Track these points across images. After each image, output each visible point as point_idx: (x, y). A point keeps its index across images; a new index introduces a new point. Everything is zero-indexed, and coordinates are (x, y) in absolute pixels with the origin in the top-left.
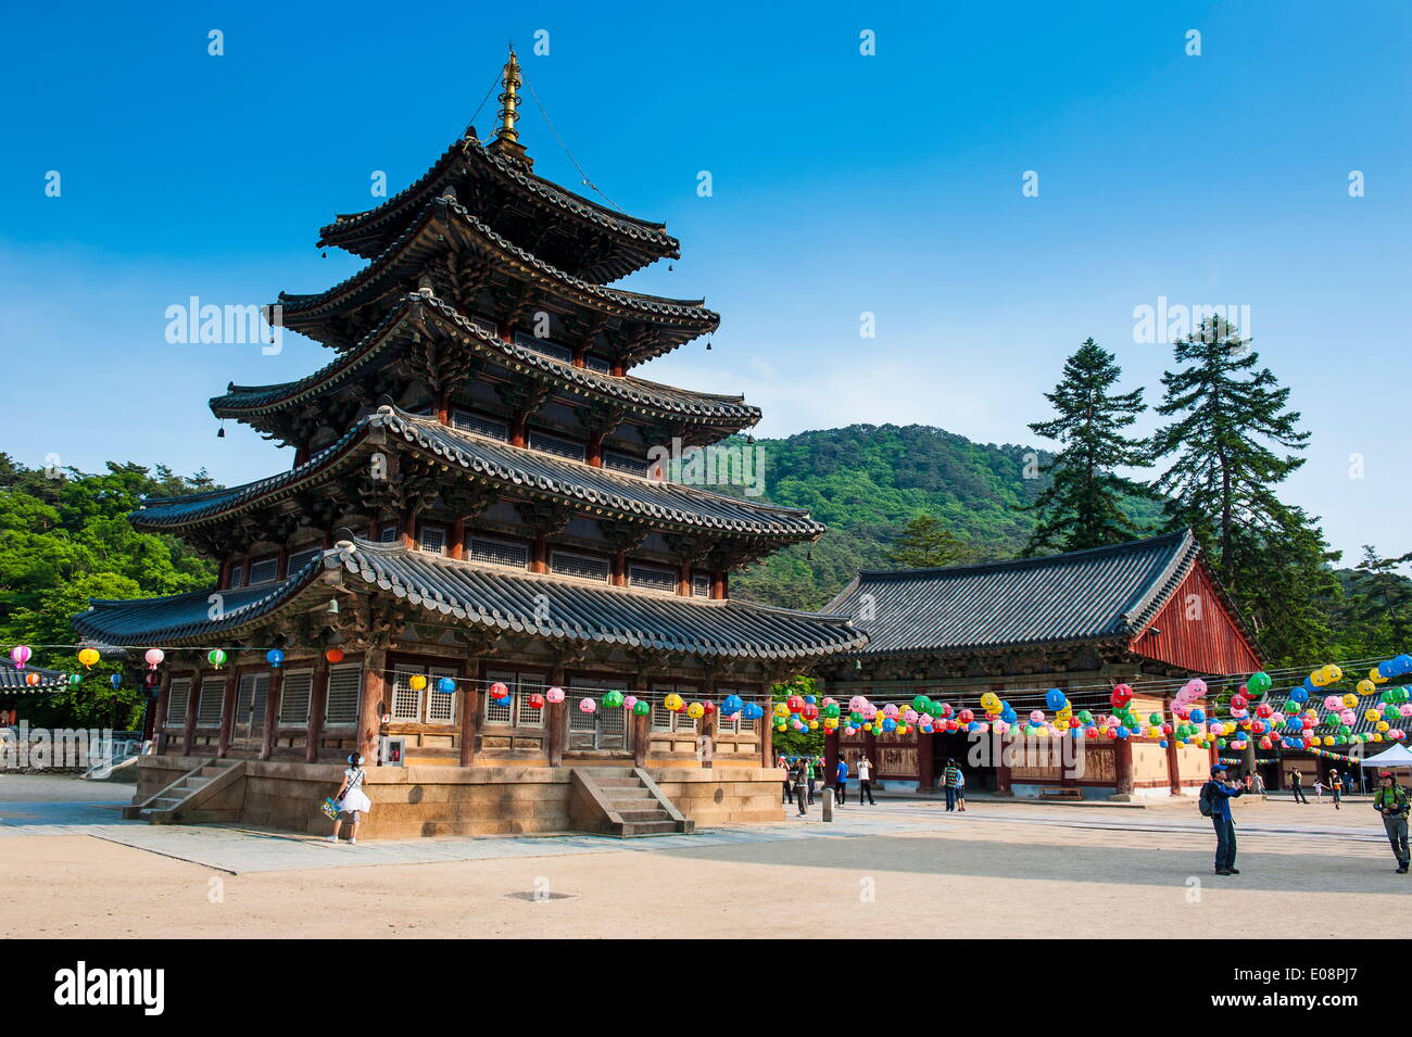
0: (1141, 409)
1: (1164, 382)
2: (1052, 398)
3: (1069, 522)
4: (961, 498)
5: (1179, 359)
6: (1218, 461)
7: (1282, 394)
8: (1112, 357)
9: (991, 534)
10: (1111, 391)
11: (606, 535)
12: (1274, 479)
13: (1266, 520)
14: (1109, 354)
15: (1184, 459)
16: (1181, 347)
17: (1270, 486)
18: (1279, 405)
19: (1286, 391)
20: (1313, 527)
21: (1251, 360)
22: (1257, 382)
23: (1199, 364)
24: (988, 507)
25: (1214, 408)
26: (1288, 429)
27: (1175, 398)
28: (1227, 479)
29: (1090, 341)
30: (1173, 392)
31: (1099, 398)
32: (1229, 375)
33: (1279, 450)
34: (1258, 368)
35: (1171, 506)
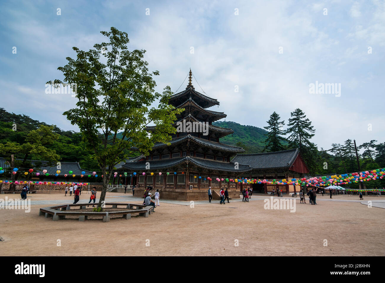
0: (284, 124)
1: (289, 120)
2: (268, 122)
3: (271, 145)
4: (239, 136)
5: (292, 116)
6: (299, 135)
7: (310, 123)
8: (279, 115)
9: (245, 143)
10: (279, 121)
11: (213, 152)
12: (309, 138)
13: (308, 145)
14: (278, 114)
15: (293, 134)
16: (292, 114)
17: (308, 139)
18: (309, 125)
19: (311, 122)
20: (316, 146)
21: (305, 116)
22: (306, 121)
23: (295, 117)
24: (244, 138)
25: (298, 124)
26: (311, 129)
27: (291, 123)
28: (300, 138)
29: (275, 112)
30: (290, 122)
31: (277, 122)
32: (301, 119)
33: (310, 133)
34: (306, 118)
35: (290, 142)
